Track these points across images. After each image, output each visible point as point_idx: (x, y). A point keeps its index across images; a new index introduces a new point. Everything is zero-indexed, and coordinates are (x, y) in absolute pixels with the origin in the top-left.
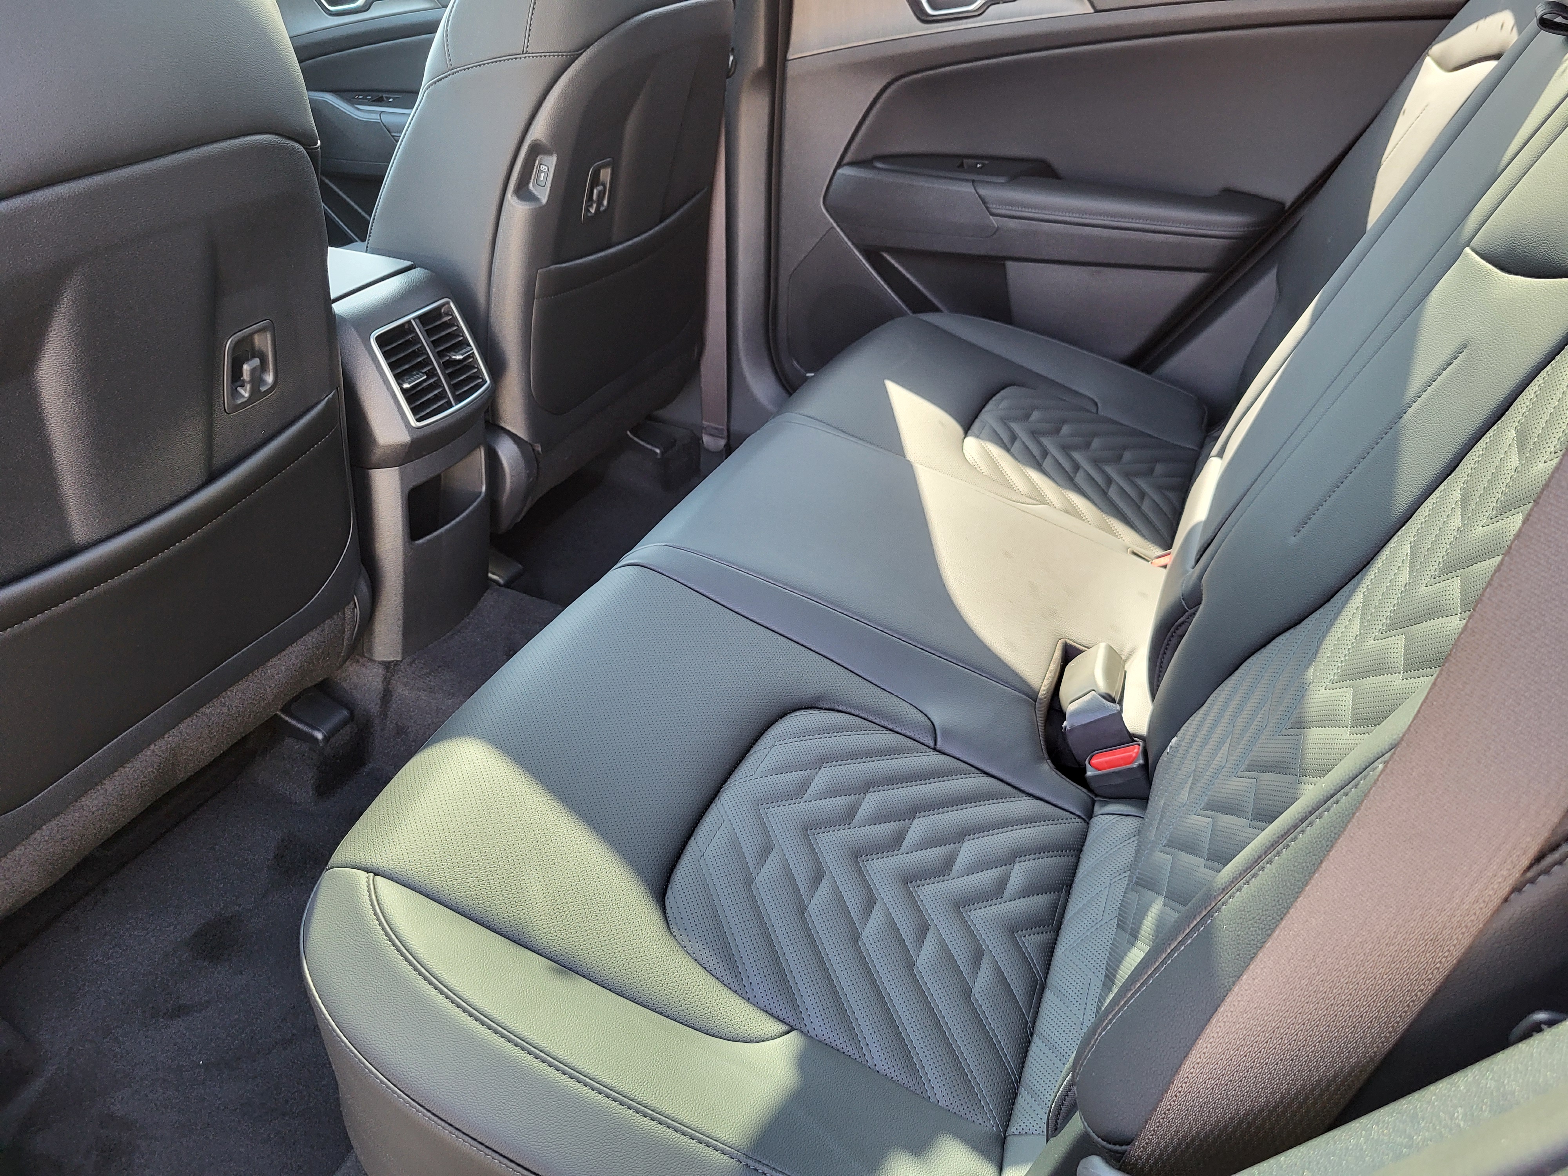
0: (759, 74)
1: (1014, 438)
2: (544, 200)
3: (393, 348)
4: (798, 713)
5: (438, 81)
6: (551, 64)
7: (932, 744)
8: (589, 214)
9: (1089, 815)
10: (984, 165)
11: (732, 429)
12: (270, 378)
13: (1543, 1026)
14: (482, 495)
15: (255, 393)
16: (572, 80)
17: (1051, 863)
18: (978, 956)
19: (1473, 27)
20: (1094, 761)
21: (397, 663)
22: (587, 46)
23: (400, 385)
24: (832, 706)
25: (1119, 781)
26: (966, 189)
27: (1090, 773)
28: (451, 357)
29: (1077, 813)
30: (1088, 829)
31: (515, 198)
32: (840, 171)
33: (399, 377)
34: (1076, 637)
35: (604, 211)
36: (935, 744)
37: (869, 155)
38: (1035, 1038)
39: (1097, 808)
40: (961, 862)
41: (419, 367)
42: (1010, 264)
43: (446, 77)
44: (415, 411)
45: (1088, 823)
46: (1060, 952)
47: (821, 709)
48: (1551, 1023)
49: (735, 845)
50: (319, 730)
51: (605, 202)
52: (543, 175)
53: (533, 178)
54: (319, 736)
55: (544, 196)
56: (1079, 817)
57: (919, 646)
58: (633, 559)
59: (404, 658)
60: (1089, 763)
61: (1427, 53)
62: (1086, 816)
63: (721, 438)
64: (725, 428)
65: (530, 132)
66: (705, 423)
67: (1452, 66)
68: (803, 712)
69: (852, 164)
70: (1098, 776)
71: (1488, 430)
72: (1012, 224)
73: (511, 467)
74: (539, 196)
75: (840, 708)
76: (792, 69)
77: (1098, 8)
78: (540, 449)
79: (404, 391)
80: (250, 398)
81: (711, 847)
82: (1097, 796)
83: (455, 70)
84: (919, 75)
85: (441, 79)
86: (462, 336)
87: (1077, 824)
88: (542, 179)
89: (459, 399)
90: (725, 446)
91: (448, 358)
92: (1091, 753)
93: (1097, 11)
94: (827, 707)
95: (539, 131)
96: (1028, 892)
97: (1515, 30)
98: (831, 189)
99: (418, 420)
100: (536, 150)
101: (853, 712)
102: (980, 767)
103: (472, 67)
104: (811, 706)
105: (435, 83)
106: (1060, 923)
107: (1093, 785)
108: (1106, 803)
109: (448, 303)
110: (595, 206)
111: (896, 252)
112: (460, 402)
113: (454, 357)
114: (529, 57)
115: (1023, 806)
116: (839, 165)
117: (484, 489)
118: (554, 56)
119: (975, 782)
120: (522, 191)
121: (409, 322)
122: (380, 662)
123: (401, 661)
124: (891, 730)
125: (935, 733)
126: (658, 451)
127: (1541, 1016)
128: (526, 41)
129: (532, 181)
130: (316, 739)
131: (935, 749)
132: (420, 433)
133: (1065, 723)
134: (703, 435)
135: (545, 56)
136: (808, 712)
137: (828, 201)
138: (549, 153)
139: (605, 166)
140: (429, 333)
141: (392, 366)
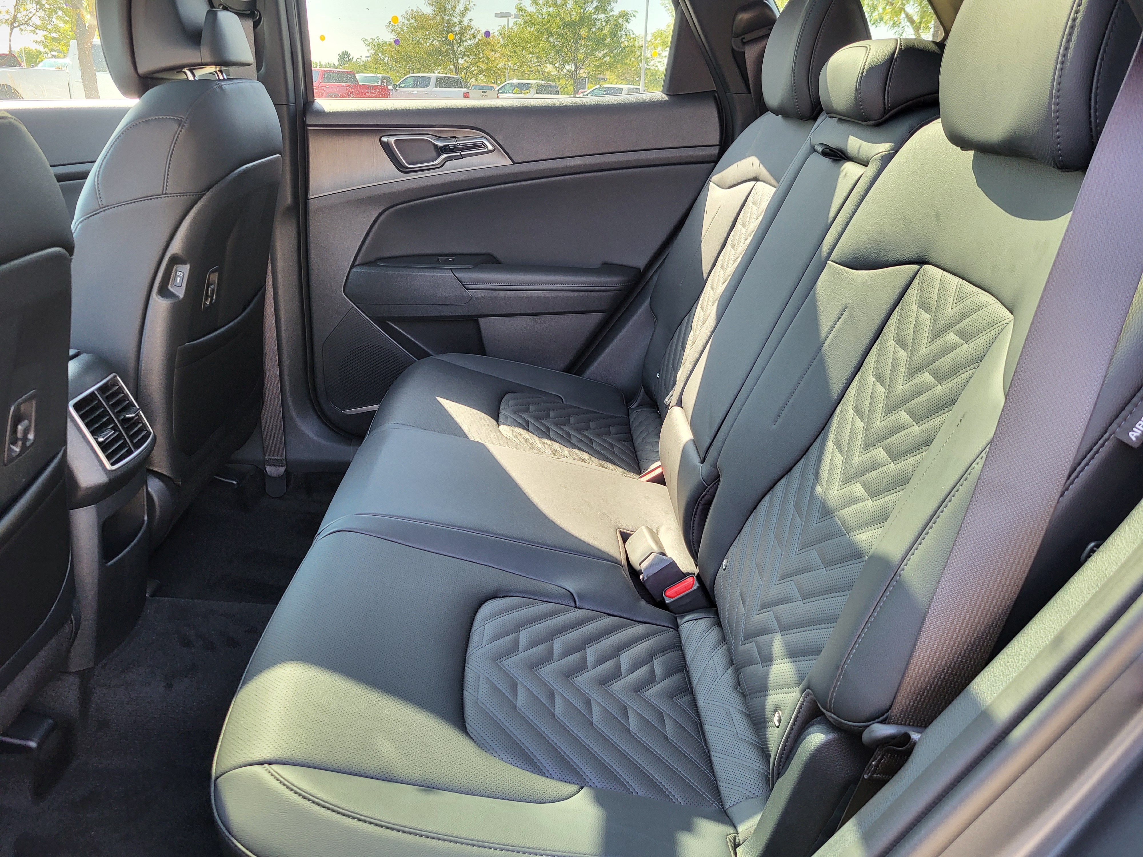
0: (289, 209)
1: (527, 423)
2: (181, 296)
3: (85, 412)
4: (489, 602)
5: (91, 216)
6: (184, 201)
7: (573, 605)
8: (206, 306)
9: (676, 627)
10: (453, 260)
11: (288, 458)
12: (31, 436)
13: (1095, 549)
14: (146, 522)
15: (24, 448)
16: (199, 212)
17: (671, 656)
18: (660, 716)
19: (735, 165)
20: (668, 593)
21: (90, 670)
22: (209, 189)
23: (96, 439)
24: (506, 595)
25: (688, 601)
26: (447, 274)
27: (668, 601)
28: (125, 416)
29: (670, 626)
30: (679, 633)
31: (159, 296)
32: (353, 270)
33: (93, 433)
34: (626, 526)
35: (215, 302)
36: (576, 604)
37: (372, 258)
38: (712, 754)
39: (679, 621)
40: (624, 666)
41: (105, 425)
42: (481, 320)
43: (98, 213)
44: (109, 457)
45: (677, 631)
46: (701, 703)
47: (500, 597)
48: (1098, 546)
49: (494, 688)
50: (31, 740)
51: (214, 297)
52: (179, 279)
53: (171, 281)
54: (33, 744)
55: (181, 293)
56: (672, 628)
57: (544, 547)
58: (333, 529)
59: (96, 665)
60: (665, 594)
61: (710, 180)
62: (674, 626)
63: (281, 466)
64: (284, 458)
65: (170, 248)
66: (267, 457)
67: (727, 186)
68: (491, 601)
69: (361, 265)
70: (674, 601)
71: (873, 345)
72: (481, 293)
73: (159, 499)
74: (177, 294)
75: (512, 595)
76: (312, 205)
77: (516, 162)
78: (180, 483)
79: (99, 444)
80: (21, 451)
81: (480, 693)
82: (676, 614)
83: (107, 208)
84: (404, 205)
85: (93, 215)
86: (128, 400)
87: (673, 632)
88: (178, 281)
89: (137, 446)
90: (285, 472)
91: (123, 417)
92: (663, 590)
93: (514, 163)
94: (504, 595)
95: (176, 247)
96: (668, 674)
97: (761, 165)
98: (349, 281)
99: (113, 464)
100: (175, 260)
101: (520, 595)
102: (606, 612)
103: (121, 205)
104: (494, 596)
105: (88, 218)
106: (692, 689)
107: (672, 608)
108: (683, 617)
109: (115, 377)
110: (209, 299)
111: (398, 320)
112: (138, 449)
113: (127, 416)
114: (168, 197)
115: (639, 629)
116: (353, 266)
117: (146, 518)
118: (186, 195)
119: (607, 621)
120: (164, 292)
121: (93, 393)
122: (74, 673)
123: (94, 667)
124: (546, 602)
125: (574, 597)
126: (235, 483)
127: (1092, 544)
128: (165, 185)
129: (170, 283)
130: (30, 749)
131: (576, 607)
132: (113, 475)
133: (641, 577)
134: (266, 466)
135: (180, 196)
136: (494, 600)
137: (347, 291)
138: (184, 262)
139: (214, 272)
140: (108, 399)
141: (88, 425)
